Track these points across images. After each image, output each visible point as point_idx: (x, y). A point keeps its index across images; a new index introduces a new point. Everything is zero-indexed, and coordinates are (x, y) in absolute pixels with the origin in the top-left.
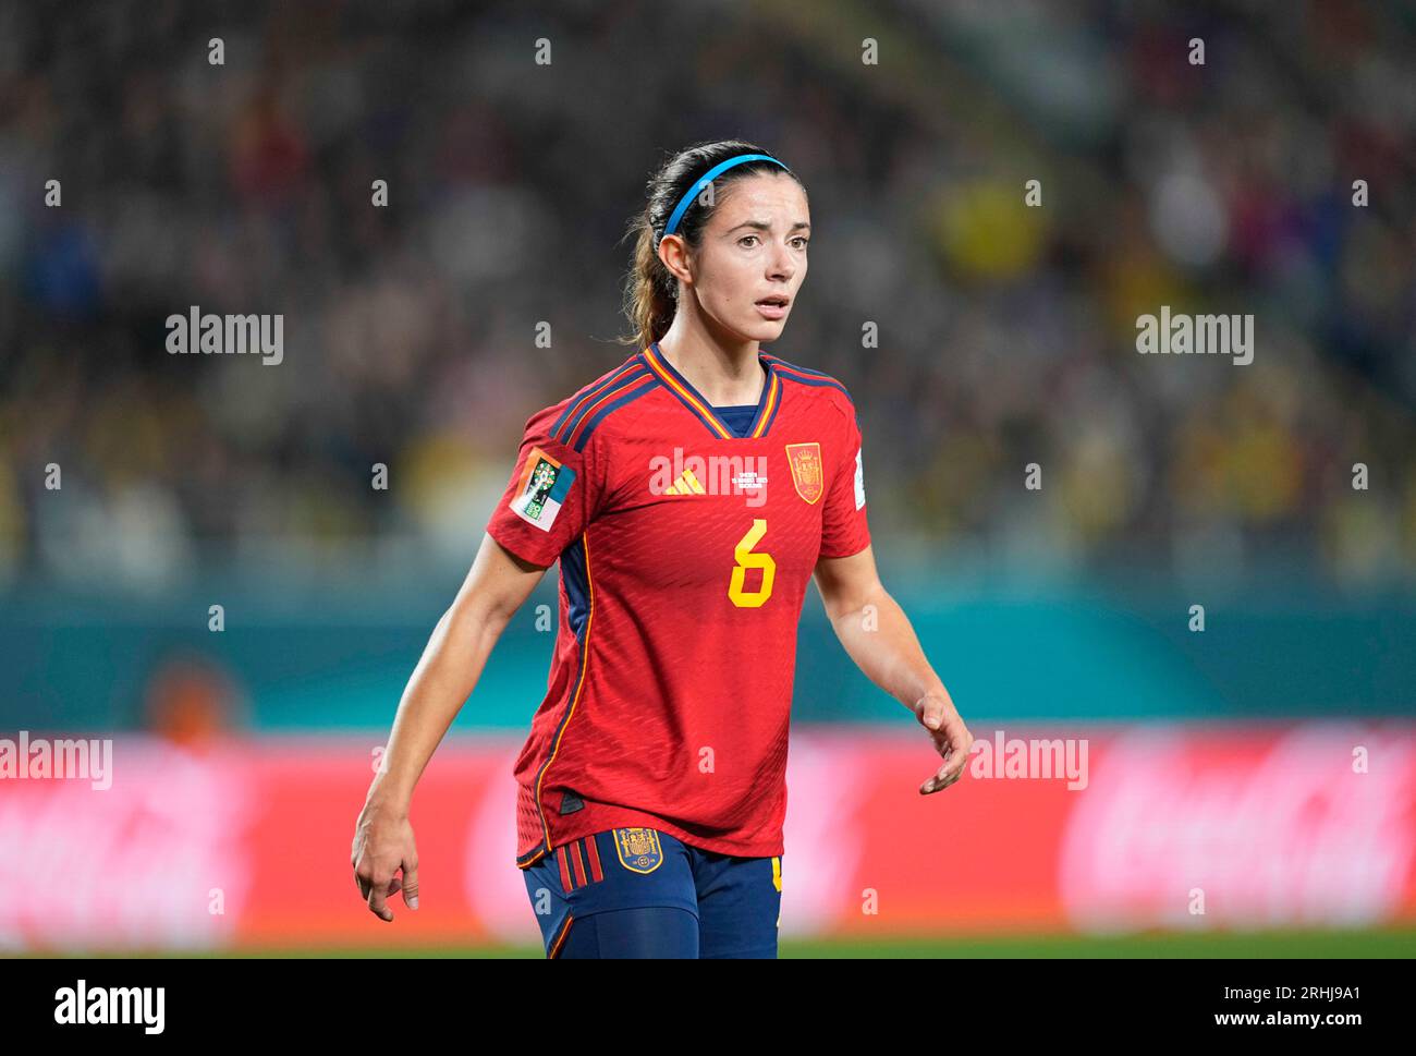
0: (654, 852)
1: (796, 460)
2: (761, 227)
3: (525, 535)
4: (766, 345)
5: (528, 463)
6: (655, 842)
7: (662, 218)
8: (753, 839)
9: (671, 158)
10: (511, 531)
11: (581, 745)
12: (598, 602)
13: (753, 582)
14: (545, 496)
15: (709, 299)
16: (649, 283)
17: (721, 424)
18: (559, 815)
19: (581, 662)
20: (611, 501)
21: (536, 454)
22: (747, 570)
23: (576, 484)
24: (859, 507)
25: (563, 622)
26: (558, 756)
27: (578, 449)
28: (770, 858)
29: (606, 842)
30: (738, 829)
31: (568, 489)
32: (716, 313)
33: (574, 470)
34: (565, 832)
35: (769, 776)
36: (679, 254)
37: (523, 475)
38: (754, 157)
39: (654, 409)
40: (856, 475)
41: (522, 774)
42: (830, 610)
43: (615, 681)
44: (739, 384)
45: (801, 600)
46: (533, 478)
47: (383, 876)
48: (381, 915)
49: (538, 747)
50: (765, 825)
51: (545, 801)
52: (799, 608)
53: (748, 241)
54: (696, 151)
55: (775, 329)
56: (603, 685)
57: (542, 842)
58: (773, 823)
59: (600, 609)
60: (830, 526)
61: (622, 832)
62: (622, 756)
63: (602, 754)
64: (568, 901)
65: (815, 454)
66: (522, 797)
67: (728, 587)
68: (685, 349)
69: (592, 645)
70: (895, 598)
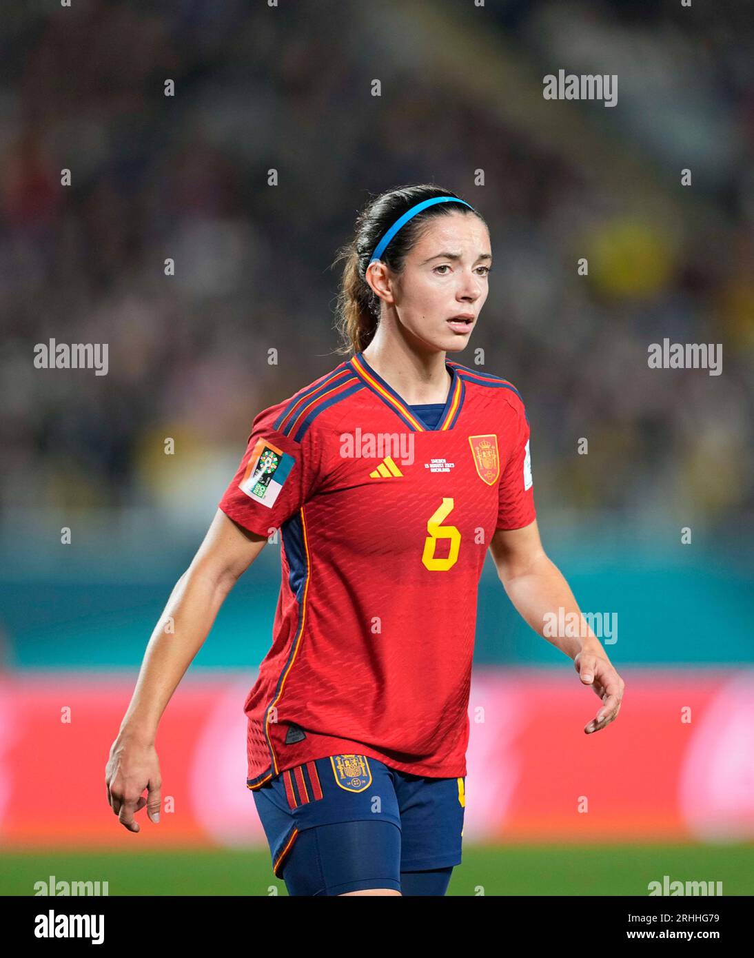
0: (365, 774)
1: (477, 448)
2: (453, 257)
3: (252, 511)
4: (451, 354)
5: (254, 451)
6: (365, 766)
7: (369, 248)
8: (442, 764)
9: (375, 198)
10: (240, 507)
11: (303, 687)
12: (313, 567)
13: (442, 549)
14: (269, 479)
15: (407, 316)
16: (355, 303)
17: (415, 419)
18: (285, 745)
19: (300, 617)
20: (324, 483)
21: (261, 443)
22: (438, 540)
23: (295, 468)
24: (527, 488)
25: (285, 582)
26: (282, 696)
27: (297, 439)
28: (456, 778)
29: (325, 767)
30: (431, 755)
31: (288, 473)
32: (413, 328)
33: (294, 456)
34: (289, 759)
35: (455, 710)
36: (383, 278)
37: (250, 462)
38: (447, 199)
39: (361, 407)
40: (525, 461)
41: (252, 711)
42: (502, 573)
43: (329, 634)
44: (431, 387)
45: (481, 564)
46: (259, 464)
47: (133, 793)
48: (129, 827)
49: (266, 688)
50: (453, 750)
51: (273, 733)
52: (479, 571)
53: (442, 269)
54: (397, 193)
55: (462, 342)
56: (319, 638)
57: (270, 767)
58: (457, 751)
59: (315, 573)
60: (504, 503)
61: (338, 758)
62: (336, 695)
63: (321, 693)
64: (293, 816)
65: (493, 443)
66: (251, 730)
67: (422, 554)
68: (385, 356)
69: (310, 603)
70: (555, 563)
